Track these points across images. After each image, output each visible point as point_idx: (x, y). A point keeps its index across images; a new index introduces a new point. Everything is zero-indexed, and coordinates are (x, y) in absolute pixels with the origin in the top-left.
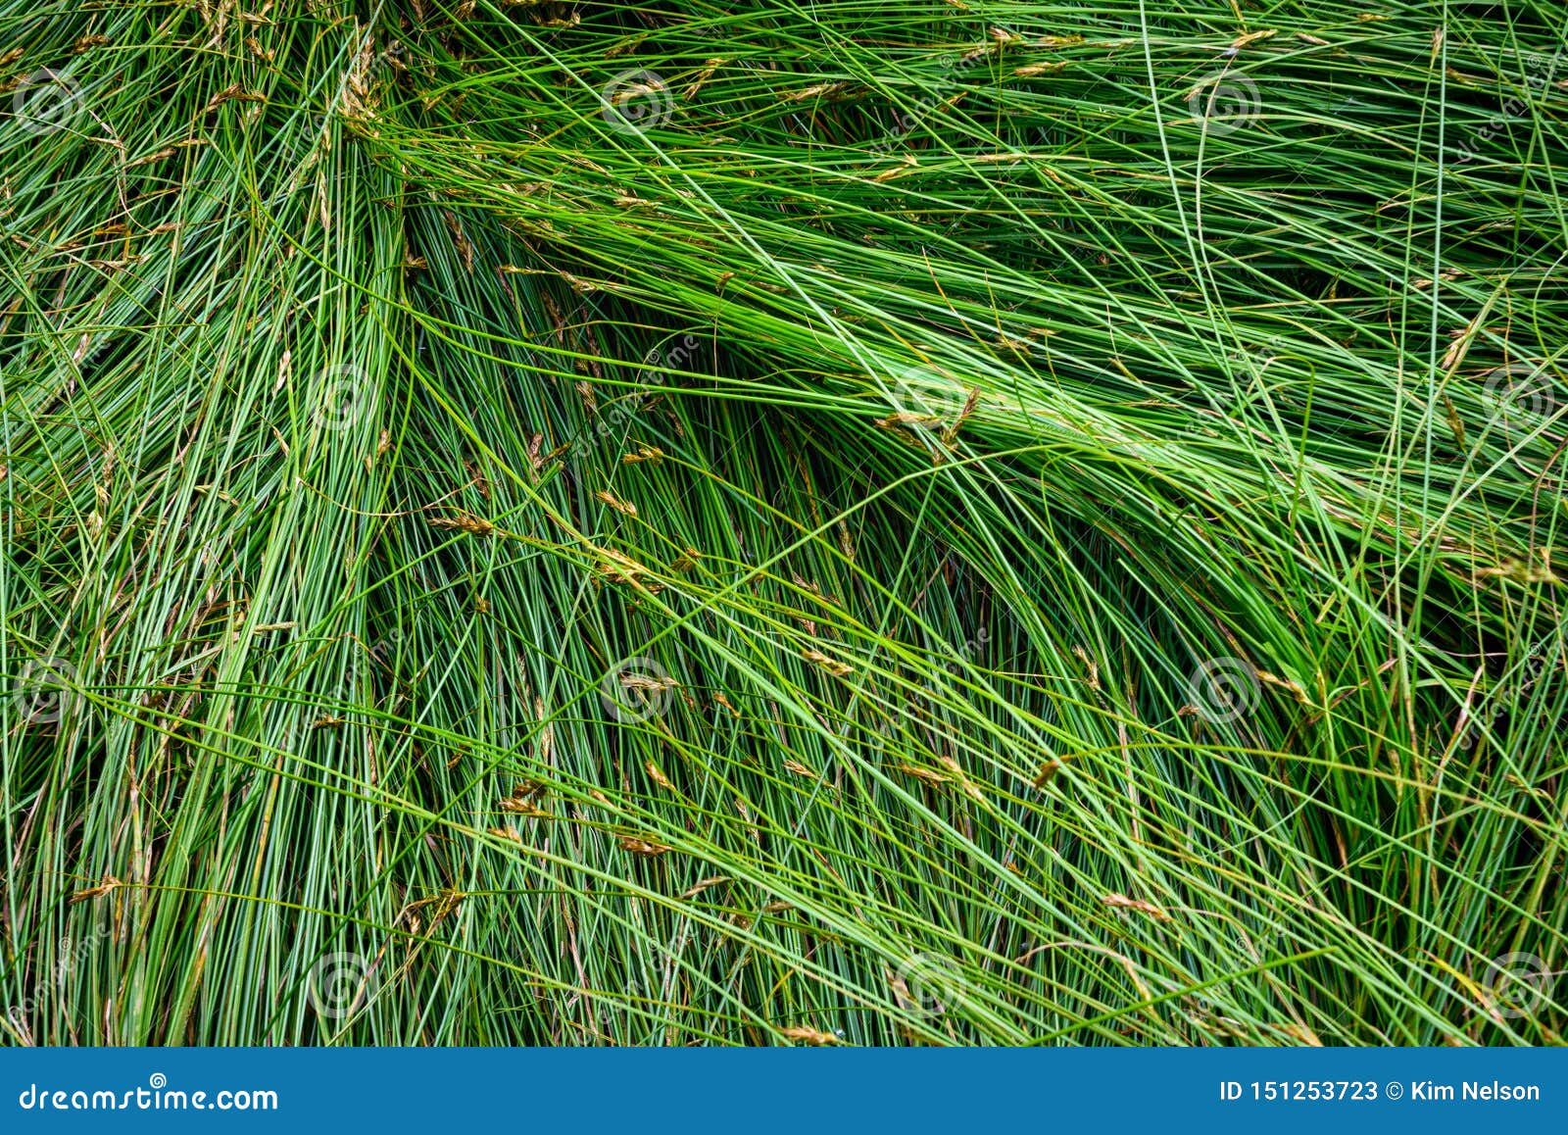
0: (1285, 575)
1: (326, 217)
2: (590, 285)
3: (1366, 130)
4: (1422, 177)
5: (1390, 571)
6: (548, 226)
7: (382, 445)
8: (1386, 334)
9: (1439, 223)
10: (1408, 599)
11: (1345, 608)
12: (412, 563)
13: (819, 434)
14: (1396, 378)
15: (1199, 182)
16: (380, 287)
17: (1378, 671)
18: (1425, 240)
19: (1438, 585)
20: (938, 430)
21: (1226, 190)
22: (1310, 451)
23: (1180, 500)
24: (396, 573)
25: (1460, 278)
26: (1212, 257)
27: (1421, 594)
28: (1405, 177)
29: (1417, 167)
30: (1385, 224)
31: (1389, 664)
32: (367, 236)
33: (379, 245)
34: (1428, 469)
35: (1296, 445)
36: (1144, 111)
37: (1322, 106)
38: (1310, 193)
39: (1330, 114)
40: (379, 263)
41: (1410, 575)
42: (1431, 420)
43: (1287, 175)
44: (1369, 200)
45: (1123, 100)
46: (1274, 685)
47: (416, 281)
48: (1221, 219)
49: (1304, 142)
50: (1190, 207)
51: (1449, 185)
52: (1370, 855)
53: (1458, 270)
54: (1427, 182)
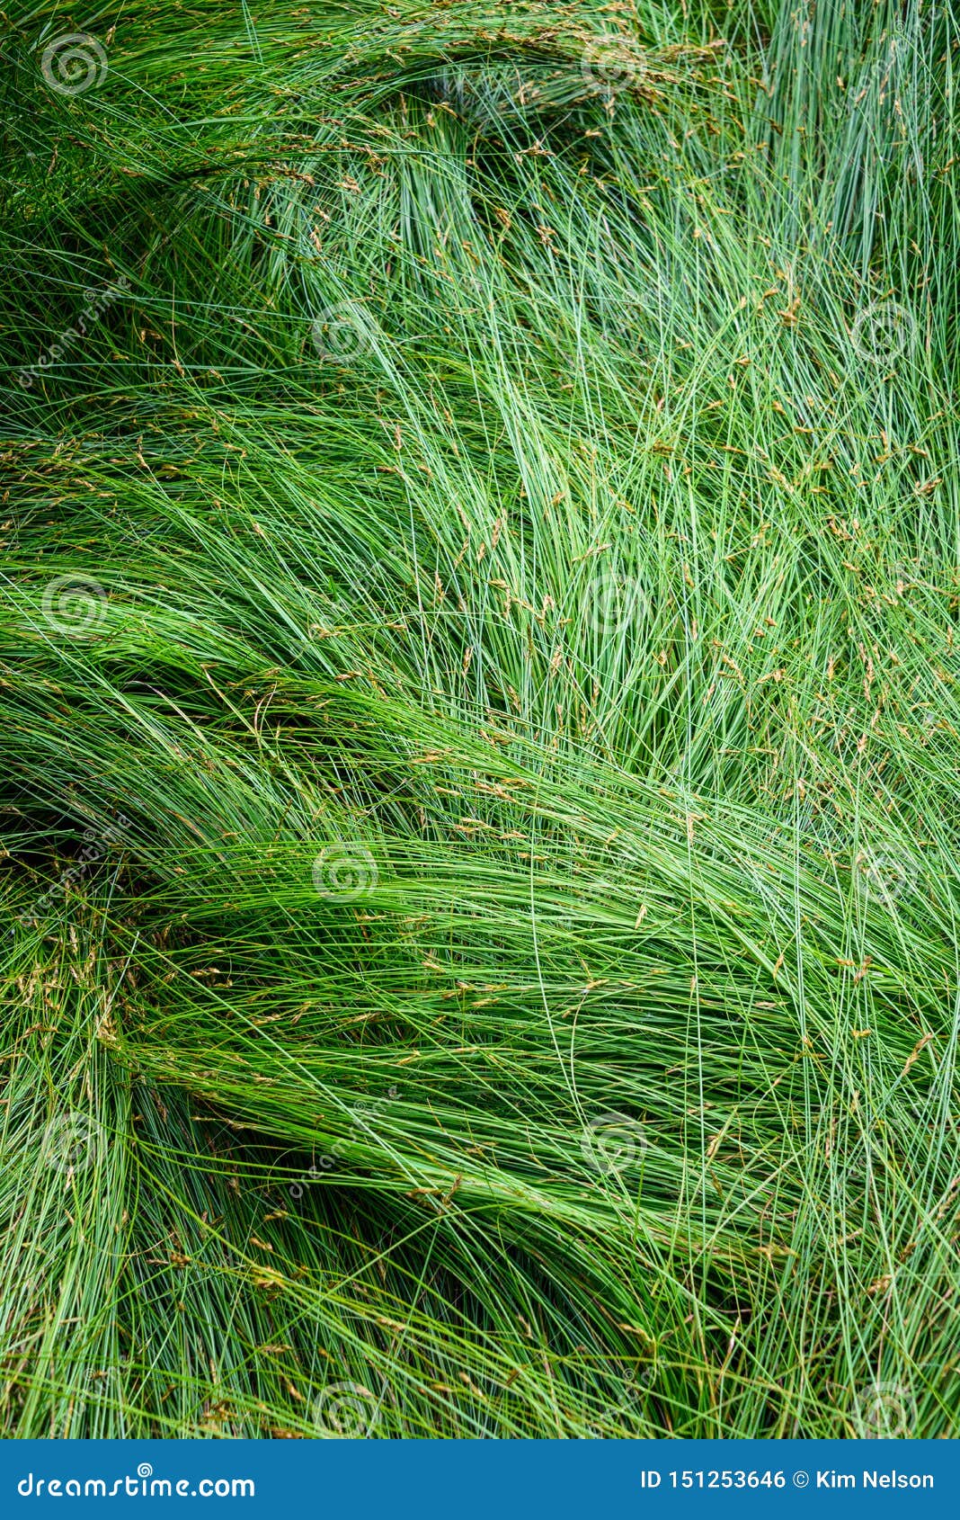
0: (632, 1271)
1: (90, 1093)
2: (241, 1126)
3: (658, 1031)
4: (690, 1055)
5: (687, 1267)
6: (215, 1095)
7: (124, 1218)
8: (678, 1140)
9: (701, 1079)
10: (698, 1282)
11: (664, 1287)
12: (138, 1287)
13: (365, 1207)
14: (683, 1163)
15: (572, 1061)
16: (121, 1129)
17: (684, 1322)
18: (694, 1088)
19: (713, 1274)
20: (439, 1197)
21: (587, 1065)
22: (644, 1204)
23: (573, 1232)
24: (129, 1293)
25: (711, 1108)
26: (582, 1100)
27: (705, 1279)
28: (681, 1055)
29: (686, 1050)
30: (670, 1080)
31: (690, 1318)
32: (112, 1104)
33: (119, 1108)
34: (704, 1211)
35: (635, 1201)
36: (541, 1023)
37: (635, 1019)
38: (630, 1065)
39: (638, 1023)
40: (119, 1118)
41: (698, 1269)
42: (705, 1186)
43: (619, 1056)
44: (662, 1068)
45: (529, 1018)
46: (628, 1332)
47: (139, 1127)
48: (584, 1078)
49: (626, 1038)
50: (569, 1074)
51: (704, 1059)
52: (685, 1426)
53: (710, 1104)
54: (694, 1059)
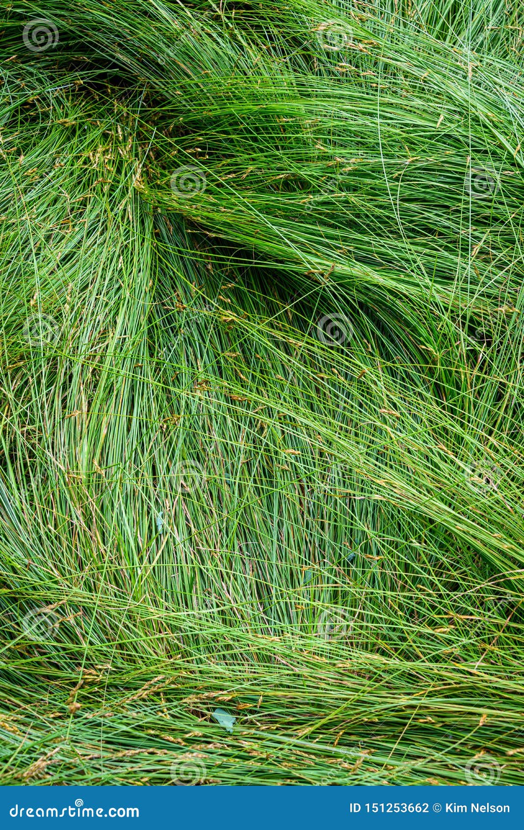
0: (428, 317)
1: (131, 217)
2: (214, 235)
3: (447, 186)
4: (464, 200)
5: (458, 316)
6: (199, 219)
7: (150, 284)
8: (456, 247)
9: (470, 214)
10: (464, 324)
11: (445, 326)
12: (158, 321)
13: (281, 281)
14: (458, 260)
15: (398, 202)
16: (148, 236)
17: (455, 345)
18: (466, 219)
19: (471, 320)
20: (322, 275)
21: (406, 205)
22: (435, 282)
23: (396, 296)
24: (154, 323)
25: (474, 230)
26: (403, 224)
27: (467, 323)
28: (459, 200)
29: (463, 198)
30: (452, 214)
31: (458, 343)
32: (142, 222)
33: (146, 224)
34: (469, 286)
35: (431, 280)
36: (381, 181)
37: (434, 179)
38: (430, 205)
39: (436, 182)
40: (147, 231)
41: (464, 317)
42: (469, 271)
43: (424, 200)
44: (447, 207)
45: (374, 178)
46: (423, 349)
47: (158, 235)
48: (404, 212)
49: (428, 190)
50: (396, 209)
51: (473, 203)
52: (453, 399)
53: (474, 228)
54: (467, 203)
